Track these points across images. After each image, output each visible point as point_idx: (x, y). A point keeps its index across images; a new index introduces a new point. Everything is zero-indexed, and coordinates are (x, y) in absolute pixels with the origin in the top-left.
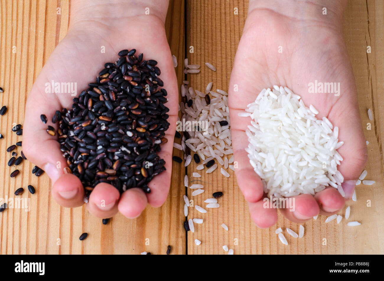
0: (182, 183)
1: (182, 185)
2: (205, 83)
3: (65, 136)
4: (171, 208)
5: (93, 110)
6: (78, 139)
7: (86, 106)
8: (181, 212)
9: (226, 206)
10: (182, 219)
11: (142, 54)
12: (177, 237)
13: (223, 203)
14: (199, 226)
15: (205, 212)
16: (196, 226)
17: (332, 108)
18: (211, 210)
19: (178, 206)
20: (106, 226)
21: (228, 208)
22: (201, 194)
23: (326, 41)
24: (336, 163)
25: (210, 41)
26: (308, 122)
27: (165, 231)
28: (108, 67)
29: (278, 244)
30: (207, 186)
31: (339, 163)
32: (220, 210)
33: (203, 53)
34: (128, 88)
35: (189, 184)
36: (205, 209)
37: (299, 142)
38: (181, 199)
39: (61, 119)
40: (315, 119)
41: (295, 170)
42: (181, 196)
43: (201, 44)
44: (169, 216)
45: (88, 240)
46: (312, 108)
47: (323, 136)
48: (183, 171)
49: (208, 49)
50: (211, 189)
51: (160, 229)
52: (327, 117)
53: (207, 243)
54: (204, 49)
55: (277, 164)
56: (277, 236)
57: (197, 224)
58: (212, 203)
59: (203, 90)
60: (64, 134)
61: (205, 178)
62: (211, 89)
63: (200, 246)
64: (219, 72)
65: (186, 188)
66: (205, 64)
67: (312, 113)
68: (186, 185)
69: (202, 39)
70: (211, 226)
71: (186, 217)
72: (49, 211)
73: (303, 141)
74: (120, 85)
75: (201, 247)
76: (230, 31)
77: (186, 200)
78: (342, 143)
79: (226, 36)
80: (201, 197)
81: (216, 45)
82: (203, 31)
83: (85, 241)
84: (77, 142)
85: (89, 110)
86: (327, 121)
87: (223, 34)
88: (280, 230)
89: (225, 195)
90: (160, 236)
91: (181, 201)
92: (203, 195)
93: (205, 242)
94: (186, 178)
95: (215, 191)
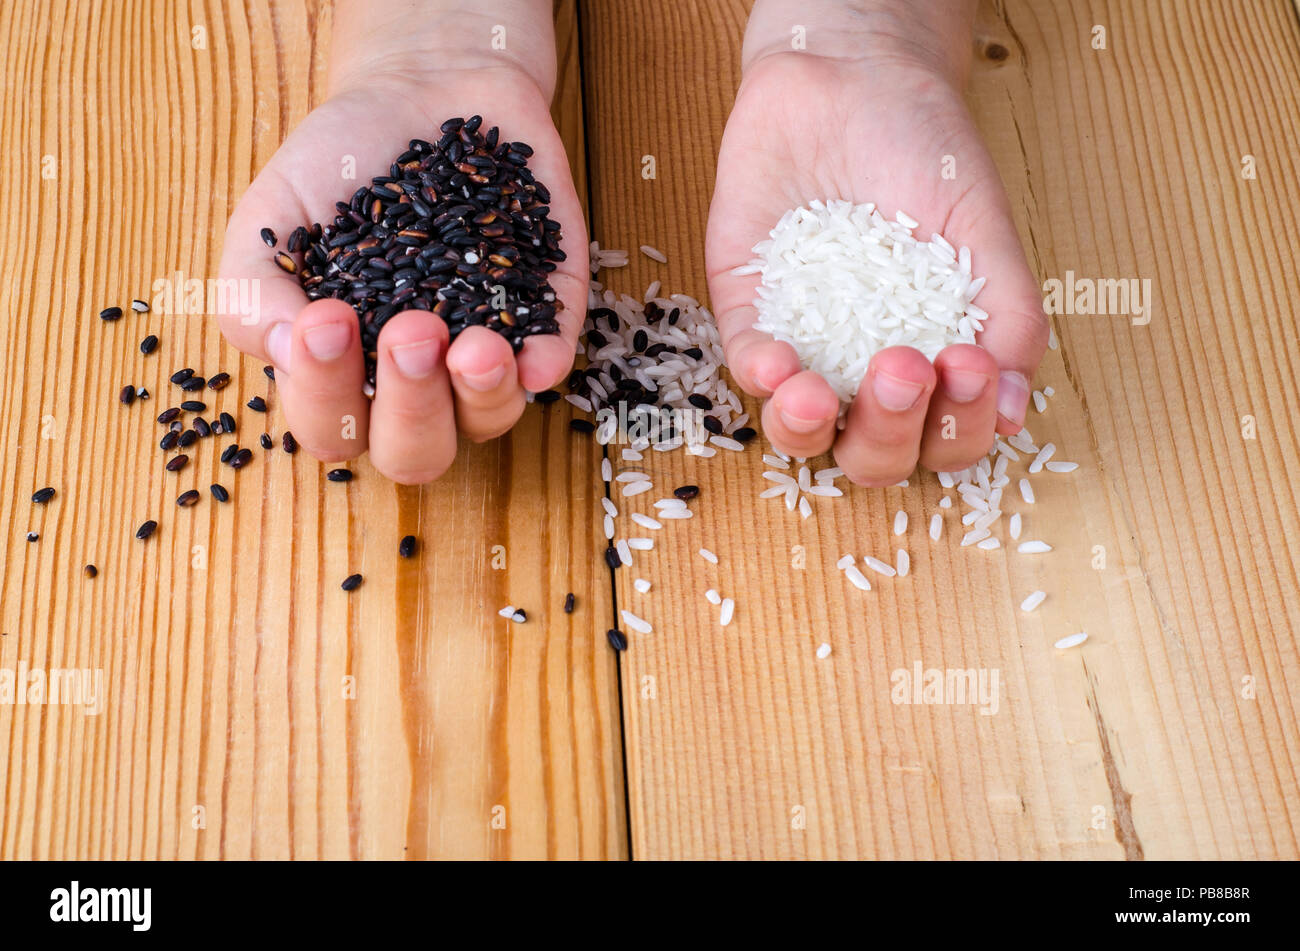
0: (596, 472)
1: (596, 478)
2: (641, 286)
3: (318, 278)
4: (570, 521)
5: (384, 224)
6: (347, 276)
7: (368, 217)
8: (596, 528)
9: (708, 517)
10: (600, 545)
11: (496, 130)
12: (590, 577)
13: (701, 512)
14: (645, 556)
15: (658, 526)
16: (637, 555)
17: (951, 212)
18: (672, 525)
19: (589, 517)
20: (408, 563)
21: (715, 521)
22: (646, 493)
23: (924, 87)
24: (973, 328)
25: (650, 209)
26: (898, 248)
27: (557, 570)
28: (419, 148)
29: (844, 589)
30: (659, 478)
31: (980, 328)
32: (696, 524)
33: (633, 230)
34: (464, 188)
35: (615, 473)
36: (656, 518)
37: (877, 285)
38: (595, 504)
39: (309, 247)
40: (912, 241)
41: (872, 334)
42: (596, 497)
43: (627, 215)
44: (566, 538)
45: (363, 593)
46: (901, 217)
47: (934, 269)
48: (598, 453)
49: (646, 225)
50: (668, 480)
51: (546, 564)
52: (943, 235)
53: (667, 590)
54: (637, 225)
55: (829, 325)
56: (843, 575)
57: (639, 551)
58: (672, 509)
59: (638, 295)
60: (314, 275)
61: (652, 463)
62: (659, 294)
63: (649, 596)
64: (675, 266)
65: (607, 483)
66: (639, 250)
67: (903, 227)
68: (607, 477)
69: (631, 207)
70: (674, 555)
71: (611, 541)
72: (263, 536)
73: (885, 281)
74: (448, 179)
75: (653, 597)
76: (698, 192)
77: (609, 506)
78: (981, 281)
79: (687, 201)
80: (646, 500)
81: (664, 217)
82: (631, 192)
83: (356, 594)
84: (348, 282)
85: (374, 224)
86: (940, 240)
87: (681, 198)
88: (848, 560)
89: (706, 495)
90: (546, 579)
91: (595, 510)
92: (651, 495)
93: (662, 588)
94: (606, 463)
95: (680, 485)
